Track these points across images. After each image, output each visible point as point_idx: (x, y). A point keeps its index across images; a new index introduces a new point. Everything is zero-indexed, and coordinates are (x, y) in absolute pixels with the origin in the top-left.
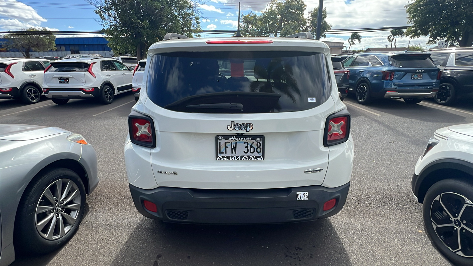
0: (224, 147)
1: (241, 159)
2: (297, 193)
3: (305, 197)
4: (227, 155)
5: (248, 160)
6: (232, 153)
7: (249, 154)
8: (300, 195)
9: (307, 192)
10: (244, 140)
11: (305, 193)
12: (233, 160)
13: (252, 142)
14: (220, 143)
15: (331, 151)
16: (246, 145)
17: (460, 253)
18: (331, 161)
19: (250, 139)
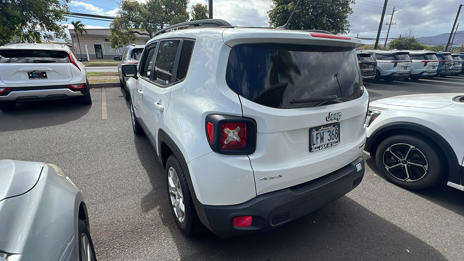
0: (316, 139)
1: (327, 147)
2: (357, 166)
4: (318, 145)
5: (331, 146)
6: (321, 143)
7: (331, 141)
10: (327, 129)
12: (322, 149)
13: (333, 130)
14: (313, 134)
16: (329, 133)
17: (409, 180)
19: (332, 127)
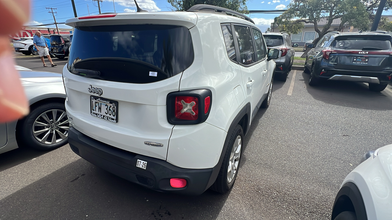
0: (95, 106)
1: (103, 118)
2: (138, 160)
3: (143, 166)
4: (96, 112)
5: (107, 120)
6: (99, 112)
7: (108, 115)
8: (140, 163)
9: (146, 162)
10: (105, 102)
11: (145, 162)
12: (99, 117)
13: (110, 106)
14: (92, 101)
15: (175, 130)
16: (106, 107)
18: (172, 140)
19: (109, 103)
